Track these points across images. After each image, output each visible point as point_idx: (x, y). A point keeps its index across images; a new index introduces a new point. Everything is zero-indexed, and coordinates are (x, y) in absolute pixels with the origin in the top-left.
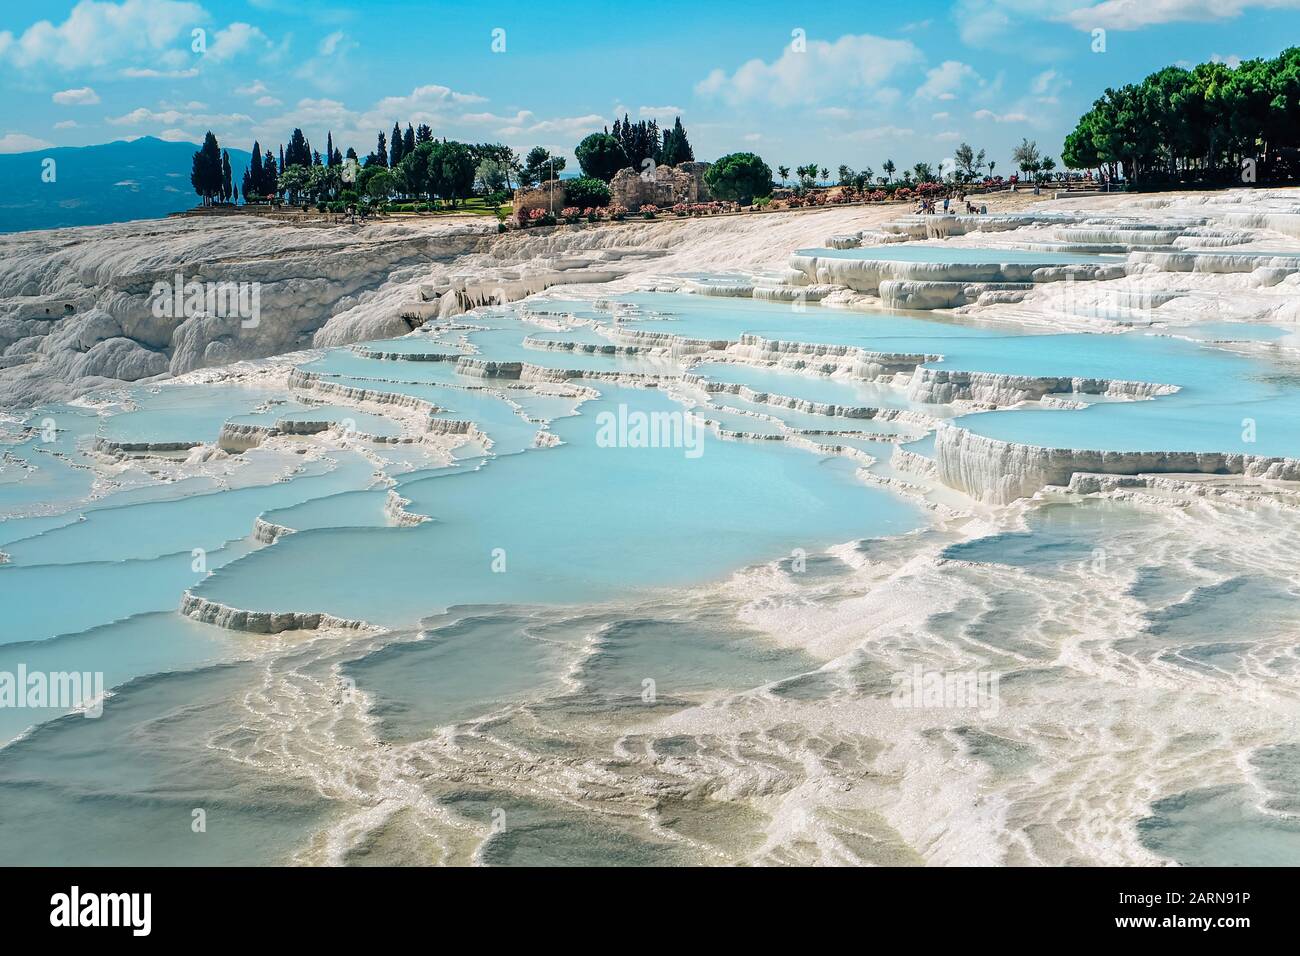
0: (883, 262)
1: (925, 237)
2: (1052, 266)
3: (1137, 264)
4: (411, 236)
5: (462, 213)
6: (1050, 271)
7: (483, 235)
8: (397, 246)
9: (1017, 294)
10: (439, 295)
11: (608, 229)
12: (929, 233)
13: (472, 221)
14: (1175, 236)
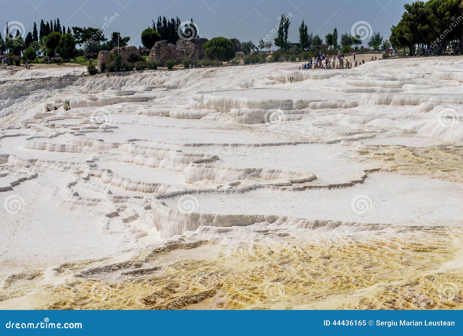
0: (234, 99)
1: (284, 82)
2: (319, 101)
3: (364, 100)
4: (42, 77)
5: (72, 64)
6: (319, 104)
7: (81, 76)
8: (35, 81)
9: (298, 116)
10: (56, 109)
11: (148, 73)
12: (286, 79)
13: (77, 69)
14: (403, 84)
